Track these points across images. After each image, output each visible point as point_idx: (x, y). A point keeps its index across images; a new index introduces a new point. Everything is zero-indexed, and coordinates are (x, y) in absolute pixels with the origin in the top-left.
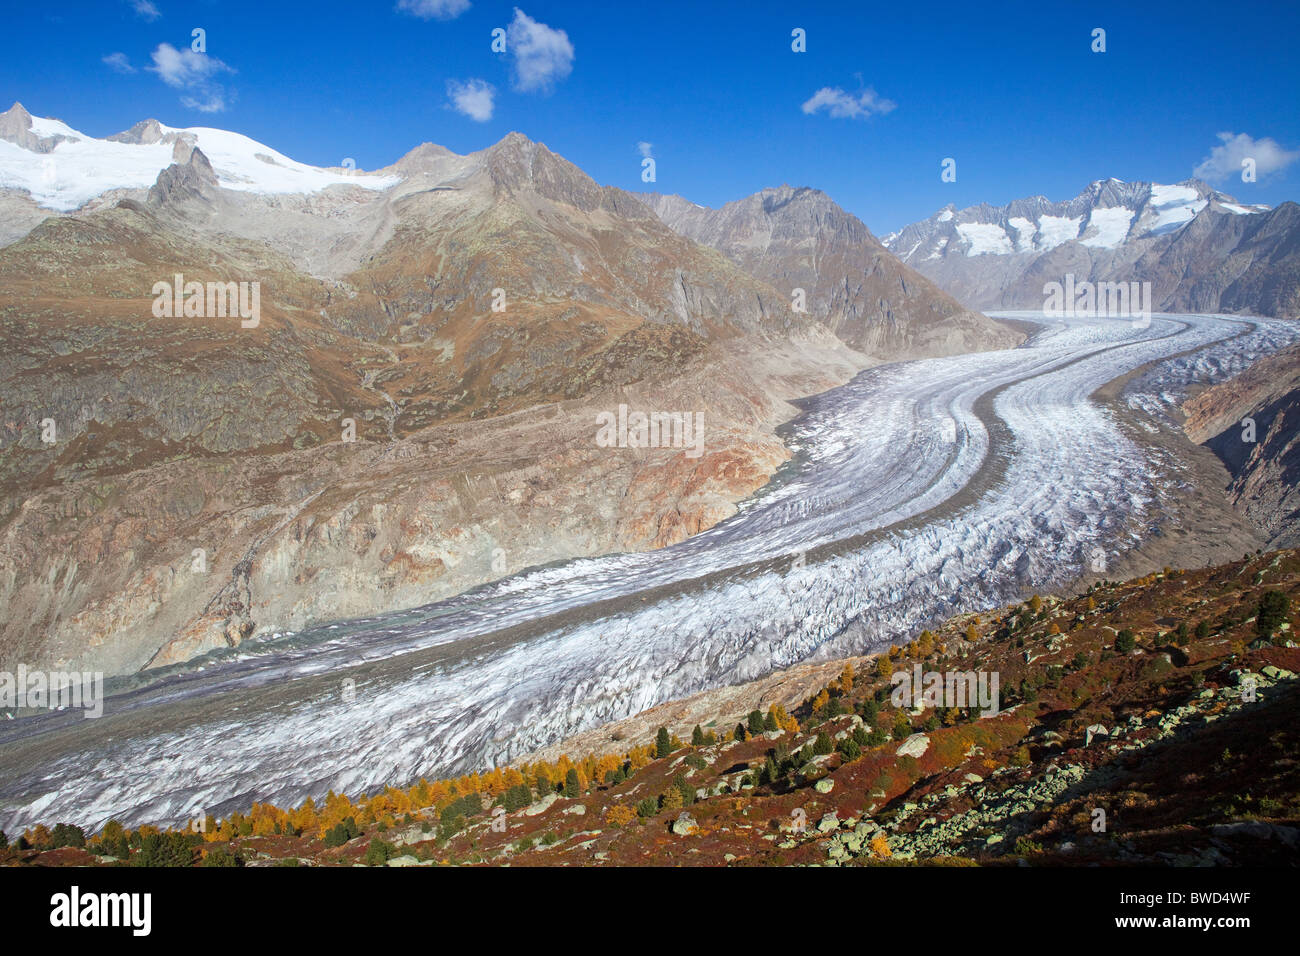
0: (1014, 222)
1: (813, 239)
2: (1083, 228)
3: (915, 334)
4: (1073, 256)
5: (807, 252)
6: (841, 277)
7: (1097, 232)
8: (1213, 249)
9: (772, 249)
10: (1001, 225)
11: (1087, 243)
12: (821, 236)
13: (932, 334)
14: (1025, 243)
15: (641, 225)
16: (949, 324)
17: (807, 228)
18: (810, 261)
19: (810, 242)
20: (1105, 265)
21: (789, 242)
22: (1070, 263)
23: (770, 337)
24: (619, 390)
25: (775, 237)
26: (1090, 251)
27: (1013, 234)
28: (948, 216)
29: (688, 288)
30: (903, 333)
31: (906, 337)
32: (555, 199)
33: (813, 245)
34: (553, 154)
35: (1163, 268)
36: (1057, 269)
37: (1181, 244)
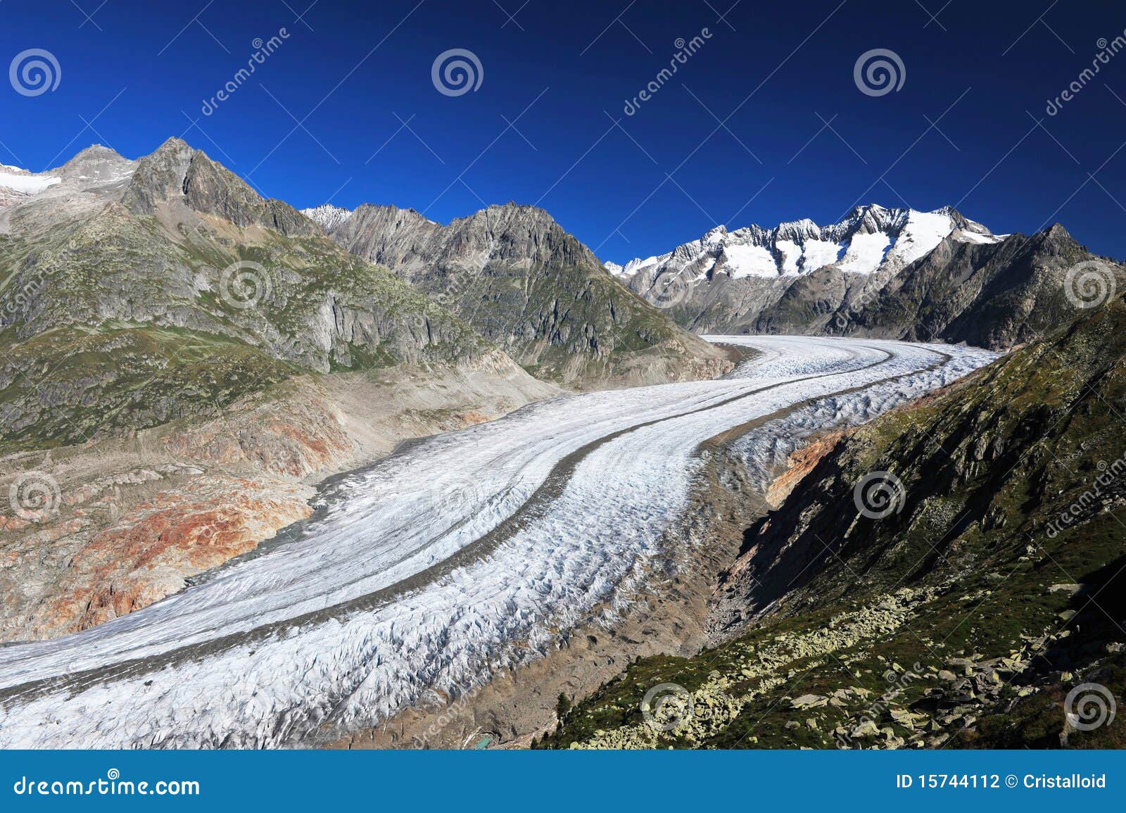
0: (780, 245)
1: (529, 260)
2: (842, 255)
3: (616, 361)
4: (829, 281)
5: (521, 273)
6: (551, 299)
7: (855, 257)
8: (951, 277)
9: (488, 270)
10: (768, 249)
11: (845, 267)
12: (537, 258)
13: (633, 362)
14: (790, 268)
15: (303, 242)
16: (654, 352)
17: (524, 248)
18: (523, 283)
19: (526, 263)
20: (858, 291)
21: (504, 262)
22: (826, 287)
23: (432, 366)
24: (132, 434)
25: (492, 257)
26: (846, 276)
27: (779, 257)
28: (716, 237)
29: (339, 313)
30: (605, 360)
31: (607, 365)
32: (206, 211)
33: (528, 267)
34: (213, 163)
35: (905, 296)
36: (813, 293)
37: (922, 272)
